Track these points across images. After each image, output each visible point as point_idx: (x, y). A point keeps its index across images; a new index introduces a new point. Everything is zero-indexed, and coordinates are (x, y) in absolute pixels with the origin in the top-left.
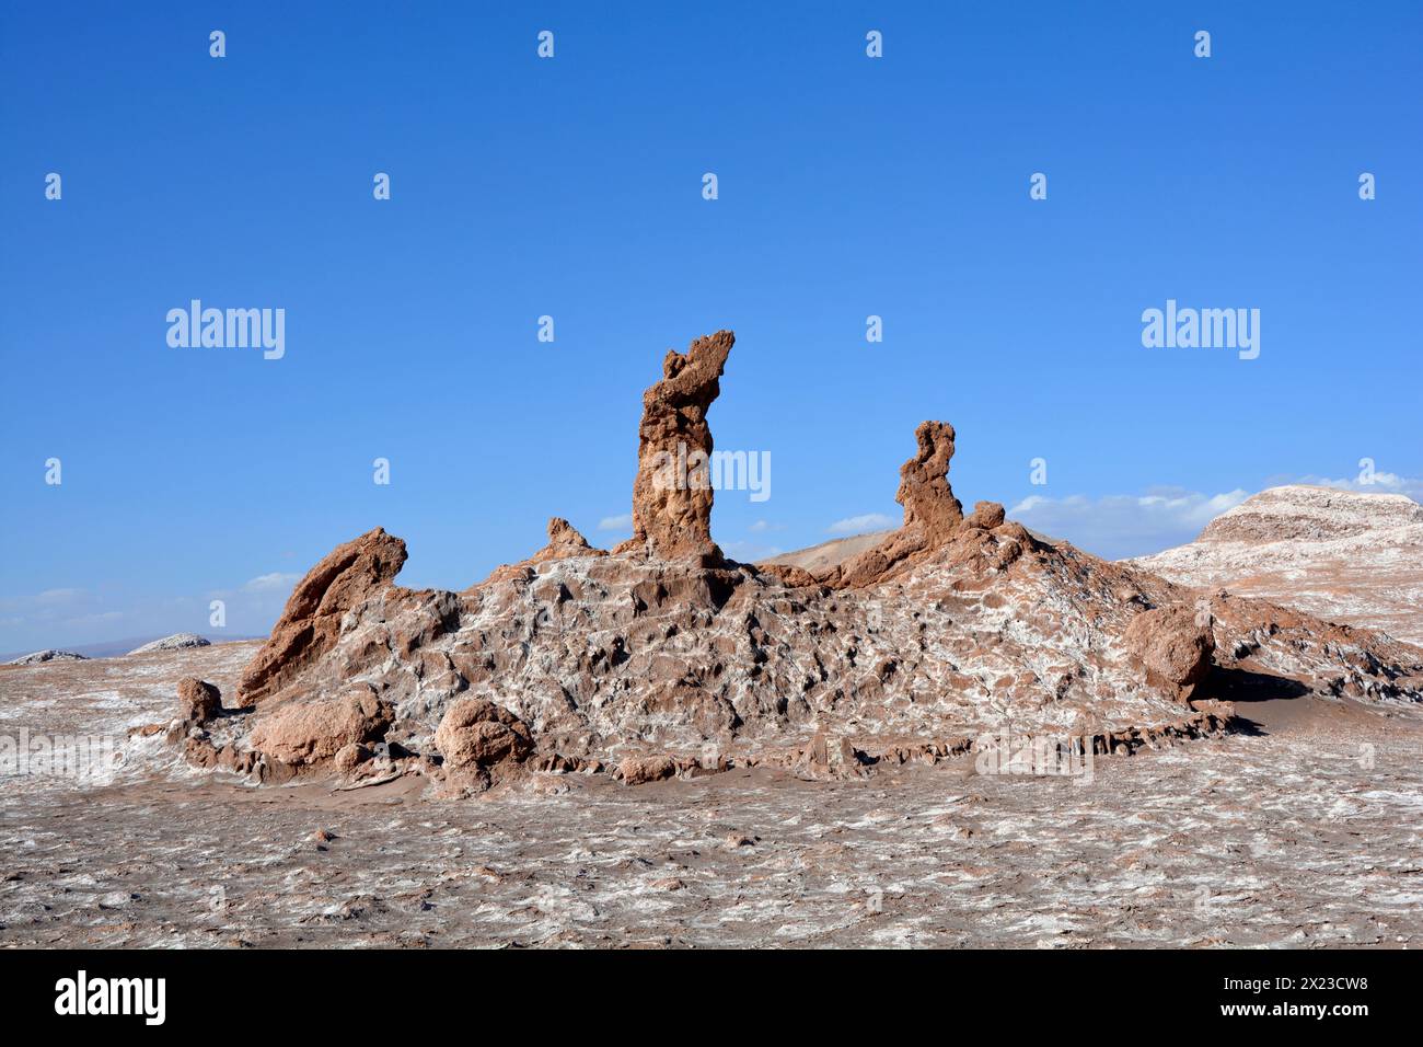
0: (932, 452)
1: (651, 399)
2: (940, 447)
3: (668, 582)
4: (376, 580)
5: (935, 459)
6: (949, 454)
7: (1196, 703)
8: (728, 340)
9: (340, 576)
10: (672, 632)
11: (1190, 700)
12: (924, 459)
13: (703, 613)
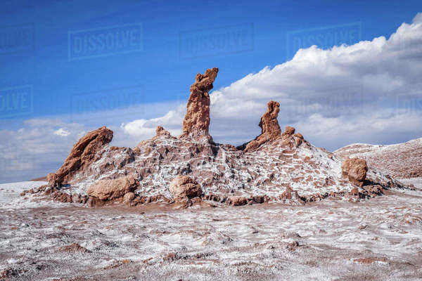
0: (273, 110)
1: (194, 88)
2: (275, 109)
3: (199, 147)
4: (103, 144)
5: (274, 113)
6: (278, 111)
7: (364, 187)
8: (216, 70)
9: (91, 142)
10: (204, 163)
11: (362, 186)
12: (270, 112)
13: (212, 157)
